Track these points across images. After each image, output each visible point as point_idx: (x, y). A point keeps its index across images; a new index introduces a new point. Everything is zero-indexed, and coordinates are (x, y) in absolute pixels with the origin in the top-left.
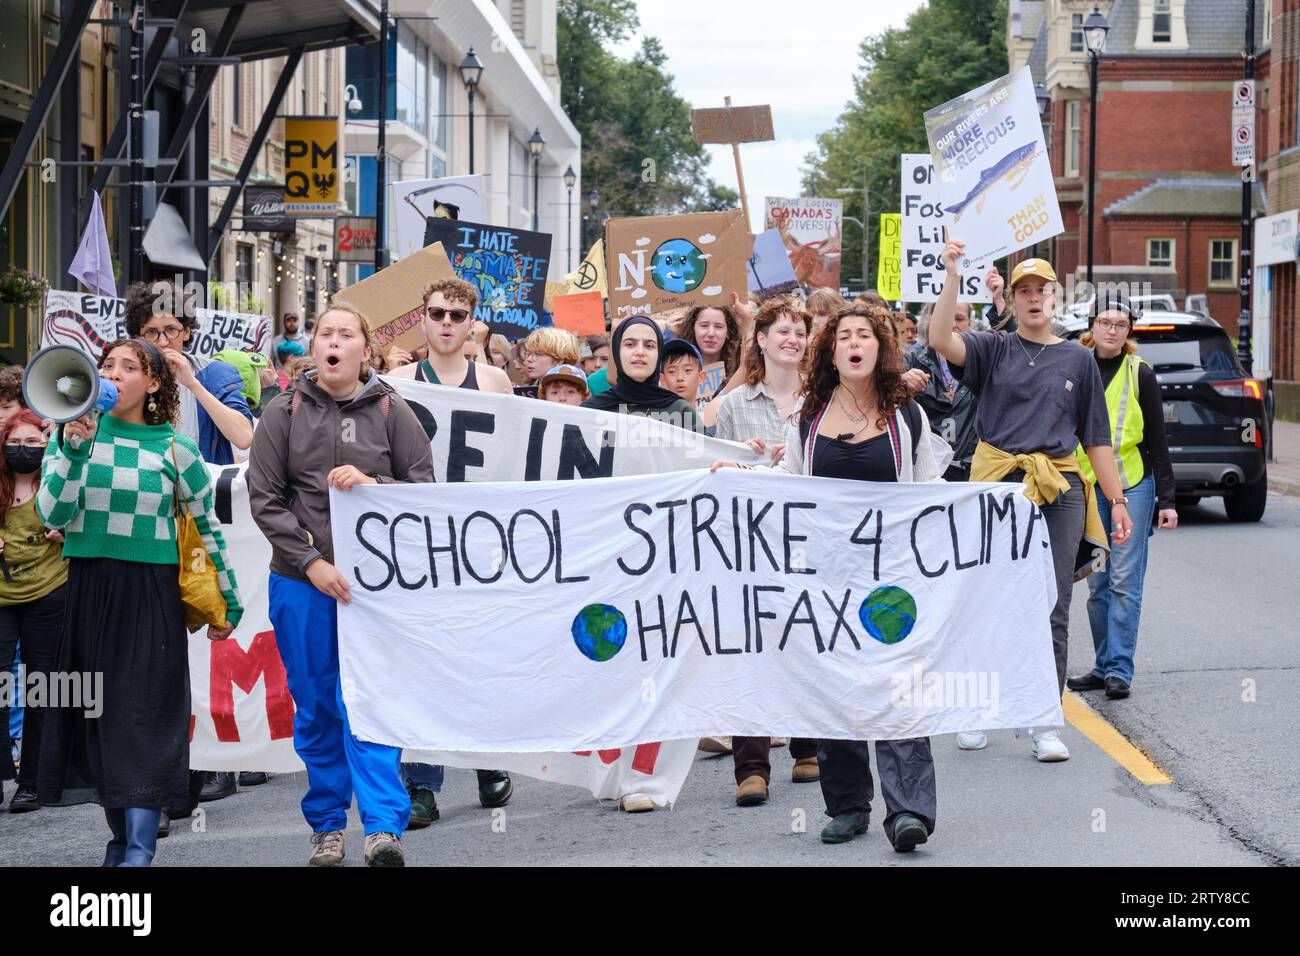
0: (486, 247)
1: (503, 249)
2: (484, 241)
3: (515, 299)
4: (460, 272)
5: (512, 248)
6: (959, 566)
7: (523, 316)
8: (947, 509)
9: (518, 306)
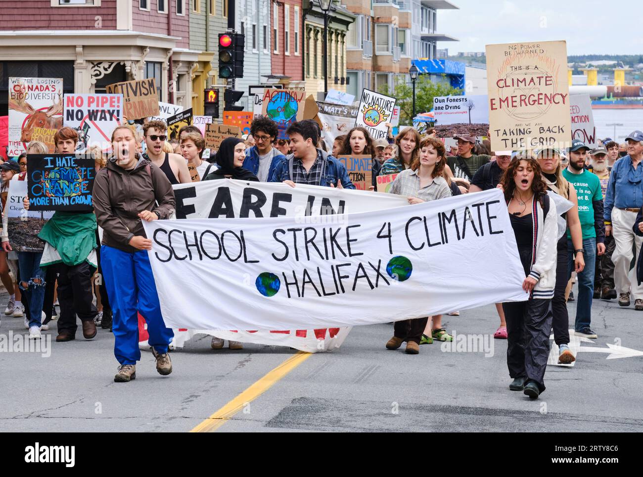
0: (60, 166)
1: (69, 165)
2: (59, 163)
3: (80, 191)
4: (49, 181)
5: (74, 164)
6: (430, 245)
7: (86, 199)
8: (423, 219)
9: (83, 194)
